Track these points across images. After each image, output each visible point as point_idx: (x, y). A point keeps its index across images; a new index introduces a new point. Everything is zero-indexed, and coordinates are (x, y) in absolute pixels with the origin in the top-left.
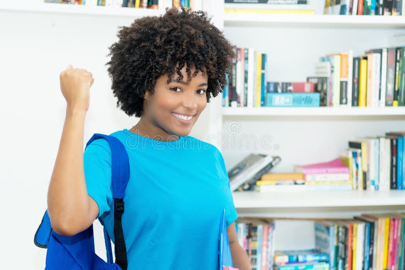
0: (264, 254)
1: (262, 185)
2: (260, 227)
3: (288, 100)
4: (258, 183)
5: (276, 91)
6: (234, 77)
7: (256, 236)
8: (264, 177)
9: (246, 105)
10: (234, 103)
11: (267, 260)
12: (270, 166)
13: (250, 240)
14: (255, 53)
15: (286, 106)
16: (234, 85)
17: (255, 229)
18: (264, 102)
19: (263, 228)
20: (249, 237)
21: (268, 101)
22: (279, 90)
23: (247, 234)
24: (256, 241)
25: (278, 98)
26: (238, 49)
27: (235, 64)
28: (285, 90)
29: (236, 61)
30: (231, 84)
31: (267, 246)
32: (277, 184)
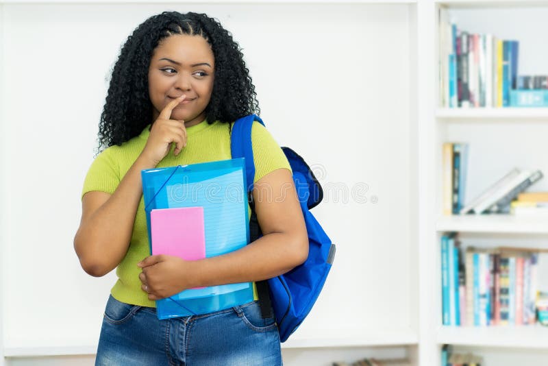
0: (519, 294)
1: (518, 208)
2: (512, 260)
3: (537, 99)
4: (514, 204)
5: (526, 87)
6: (465, 70)
7: (507, 271)
8: (522, 197)
9: (483, 104)
10: (465, 104)
11: (522, 302)
12: (528, 183)
13: (498, 276)
14: (493, 39)
15: (535, 105)
16: (465, 80)
17: (506, 262)
18: (507, 101)
19: (517, 262)
20: (495, 271)
21: (512, 100)
22: (531, 86)
23: (491, 268)
24: (507, 277)
25: (524, 97)
26: (470, 37)
27: (467, 55)
28: (538, 86)
29: (468, 52)
30: (459, 80)
31: (523, 285)
32: (538, 206)
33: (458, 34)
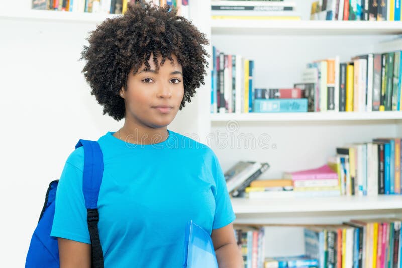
0: (254, 260)
1: (251, 192)
2: (250, 233)
3: (275, 106)
4: (248, 190)
5: (263, 97)
6: (221, 83)
7: (246, 243)
8: (254, 183)
9: (234, 112)
10: (222, 110)
11: (257, 266)
12: (259, 172)
13: (241, 246)
14: (243, 60)
15: (273, 112)
16: (222, 91)
17: (245, 235)
18: (252, 108)
19: (253, 234)
20: (239, 243)
21: (256, 107)
22: (267, 96)
24: (246, 247)
25: (266, 105)
26: (225, 56)
27: (223, 71)
28: (272, 96)
29: (224, 68)
30: (218, 91)
31: (257, 253)
32: (266, 190)
33: (217, 54)
